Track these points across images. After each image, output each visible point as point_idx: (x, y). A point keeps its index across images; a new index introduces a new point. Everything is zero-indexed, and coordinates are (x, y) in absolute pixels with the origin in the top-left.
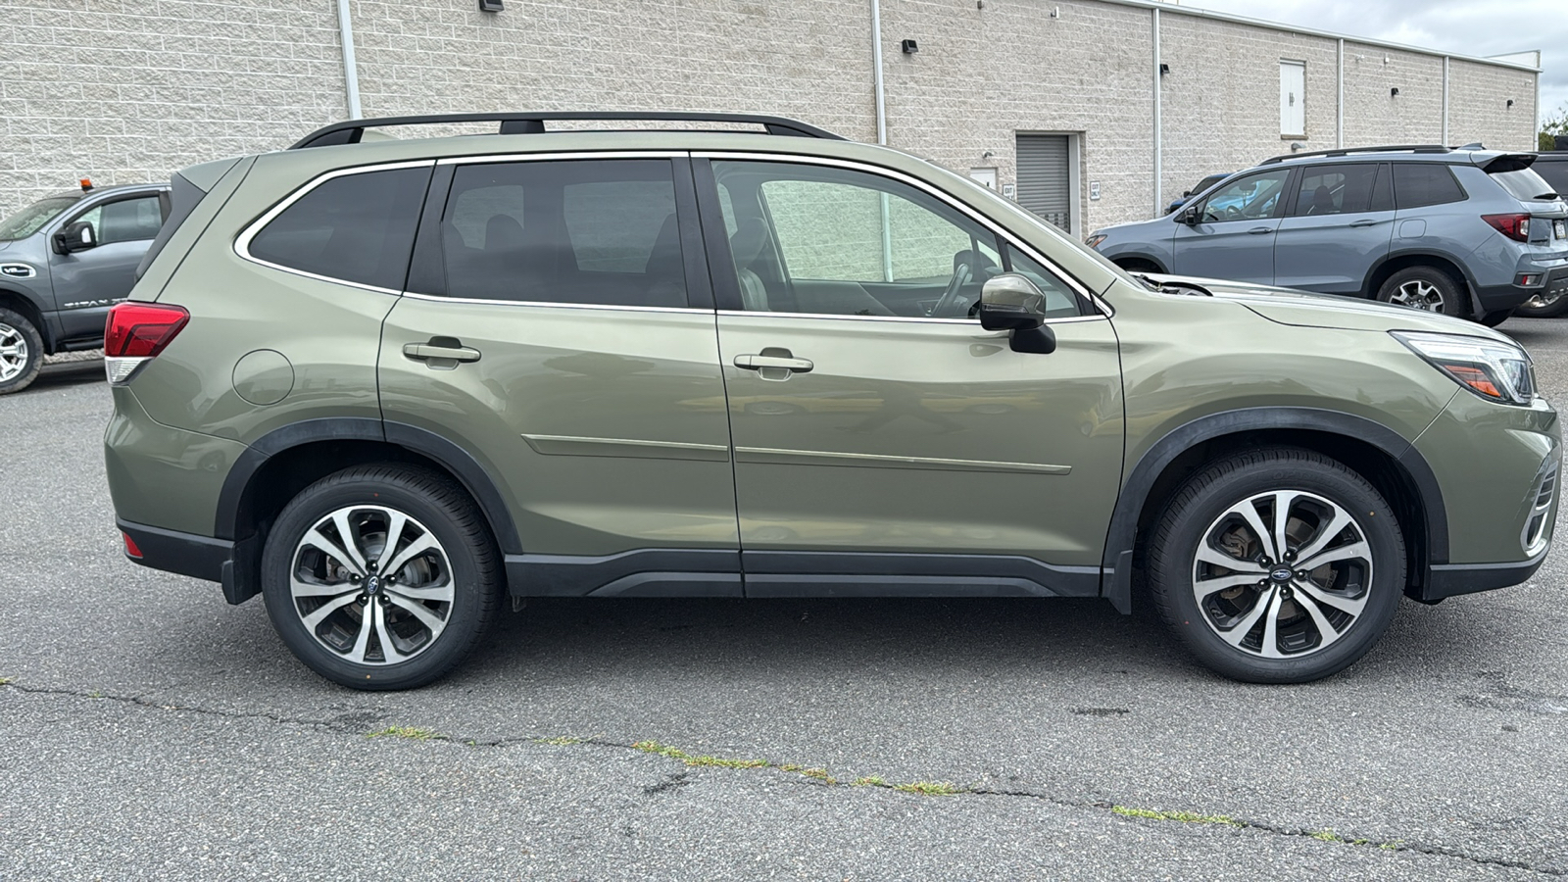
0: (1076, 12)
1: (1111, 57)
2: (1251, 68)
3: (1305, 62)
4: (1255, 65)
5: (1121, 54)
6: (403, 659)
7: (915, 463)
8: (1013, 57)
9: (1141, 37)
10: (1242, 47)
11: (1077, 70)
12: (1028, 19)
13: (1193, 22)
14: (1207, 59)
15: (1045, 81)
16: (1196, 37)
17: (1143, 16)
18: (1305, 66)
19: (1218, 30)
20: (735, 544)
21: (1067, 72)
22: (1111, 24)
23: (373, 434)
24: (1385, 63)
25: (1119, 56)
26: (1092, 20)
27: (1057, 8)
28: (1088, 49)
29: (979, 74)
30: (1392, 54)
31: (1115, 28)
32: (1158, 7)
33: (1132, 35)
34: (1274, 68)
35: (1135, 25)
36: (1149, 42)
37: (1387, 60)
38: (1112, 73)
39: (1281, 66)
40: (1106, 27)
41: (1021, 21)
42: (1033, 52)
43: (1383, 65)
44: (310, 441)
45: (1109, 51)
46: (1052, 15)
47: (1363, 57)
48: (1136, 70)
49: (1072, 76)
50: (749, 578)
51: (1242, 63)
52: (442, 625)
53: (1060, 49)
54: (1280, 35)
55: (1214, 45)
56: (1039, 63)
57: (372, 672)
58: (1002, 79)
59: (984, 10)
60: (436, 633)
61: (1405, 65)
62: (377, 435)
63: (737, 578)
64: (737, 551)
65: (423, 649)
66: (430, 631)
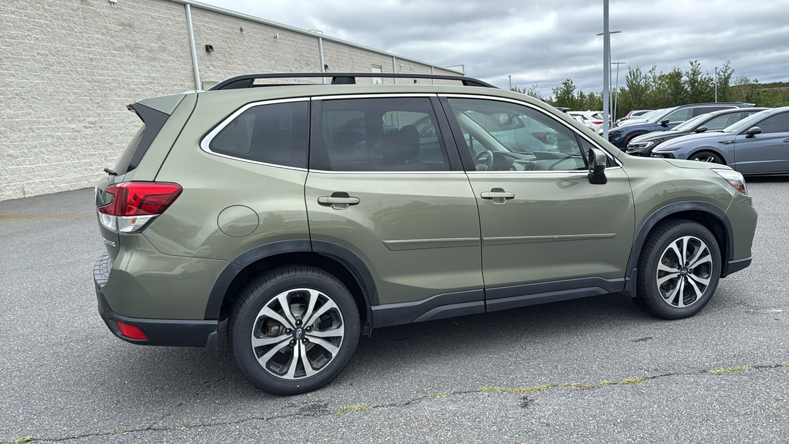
0: (285, 36)
1: (303, 60)
2: (361, 68)
3: (381, 66)
4: (362, 67)
5: (307, 58)
6: (316, 372)
7: (558, 238)
8: (259, 57)
9: (315, 51)
10: (356, 58)
11: (288, 65)
12: (264, 38)
13: (335, 45)
14: (343, 63)
15: (275, 70)
16: (337, 52)
17: (315, 40)
18: (381, 69)
19: (346, 50)
20: (482, 286)
21: (285, 66)
22: (301, 44)
23: (306, 248)
24: (411, 68)
25: (306, 60)
26: (293, 41)
27: (277, 34)
28: (292, 55)
29: (245, 65)
30: (413, 64)
31: (303, 46)
32: (321, 37)
33: (311, 49)
34: (369, 68)
35: (312, 45)
36: (318, 53)
37: (412, 67)
38: (304, 68)
39: (373, 68)
40: (299, 45)
41: (261, 39)
42: (268, 55)
43: (410, 69)
44: (270, 255)
45: (302, 57)
46: (275, 37)
47: (403, 65)
48: (314, 67)
49: (287, 68)
50: (488, 302)
51: (357, 66)
52: (337, 350)
53: (280, 55)
54: (371, 53)
55: (345, 57)
56: (271, 61)
57: (299, 383)
58: (255, 68)
59: (243, 32)
60: (334, 355)
61: (418, 70)
62: (307, 248)
63: (482, 303)
64: (483, 290)
65: (328, 364)
66: (331, 354)
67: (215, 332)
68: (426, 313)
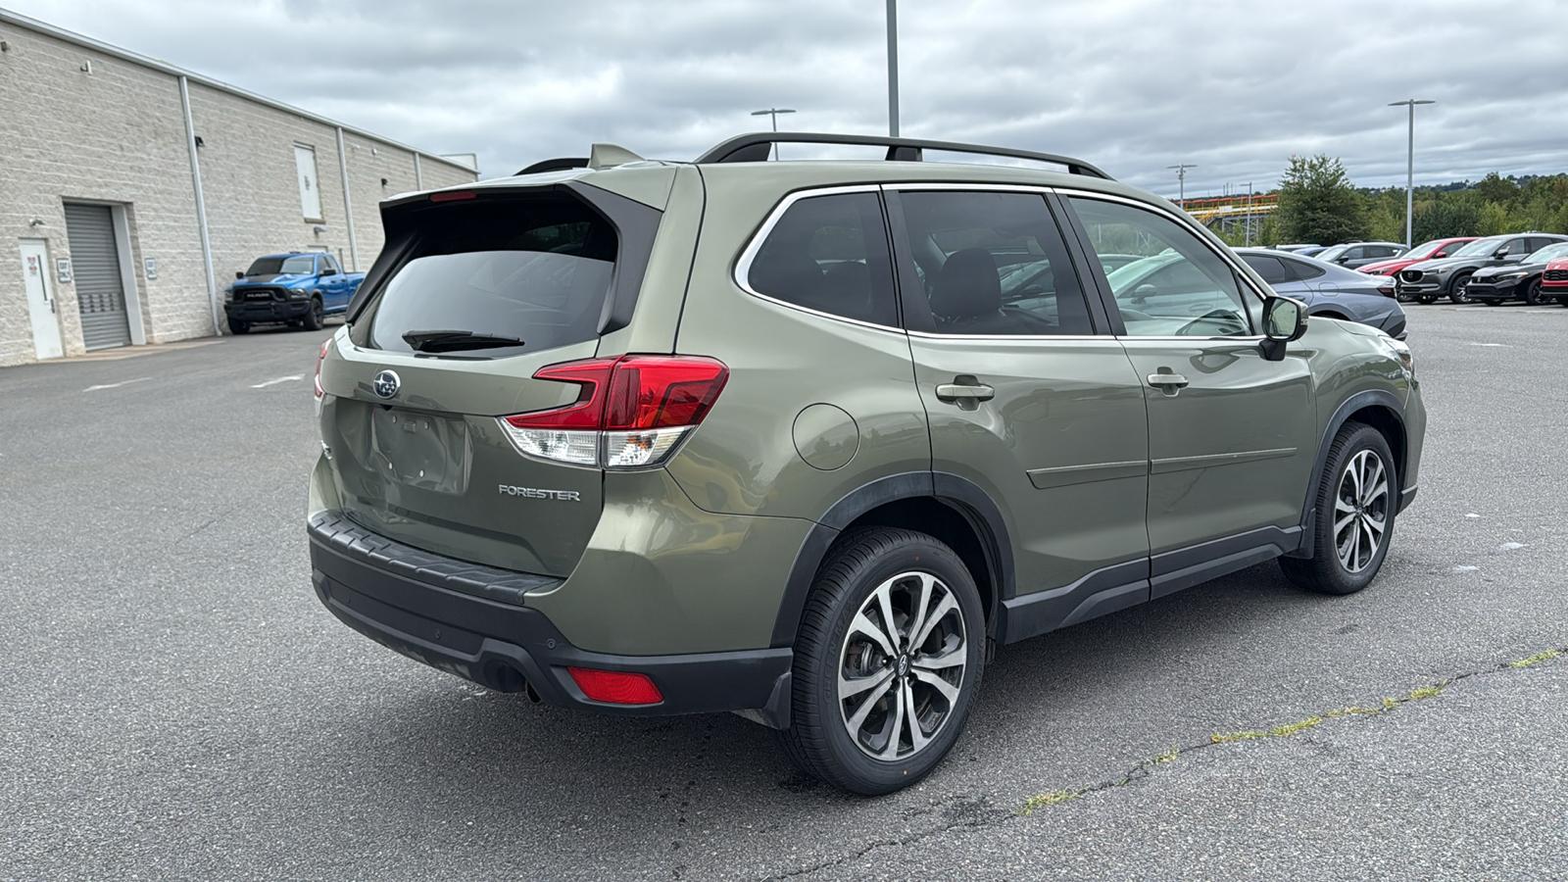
0: (105, 69)
1: (147, 124)
2: (272, 148)
3: (313, 147)
4: (274, 146)
5: (156, 121)
6: (928, 741)
8: (47, 111)
9: (172, 105)
10: (261, 127)
11: (115, 134)
12: (58, 70)
13: (216, 95)
14: (233, 135)
15: (84, 142)
16: (221, 111)
17: (171, 82)
18: (313, 151)
19: (239, 106)
20: (1146, 551)
21: (106, 135)
22: (142, 87)
23: (924, 489)
24: (374, 154)
25: (154, 124)
26: (123, 80)
27: (89, 63)
28: (122, 112)
29: (14, 128)
30: (378, 146)
31: (146, 93)
32: (185, 75)
33: (163, 102)
34: (289, 149)
35: (165, 91)
36: (180, 111)
37: (375, 151)
38: (150, 141)
39: (297, 151)
40: (137, 90)
41: (50, 71)
42: (68, 109)
43: (371, 155)
44: (876, 506)
45: (144, 116)
46: (82, 70)
47: (358, 147)
48: (172, 141)
49: (111, 140)
50: (1153, 581)
51: (263, 142)
52: (957, 692)
53: (96, 109)
54: (291, 118)
55: (237, 121)
56: (76, 122)
57: (906, 766)
58: (40, 137)
59: (9, 54)
60: (952, 703)
61: (388, 157)
62: (928, 489)
63: (1144, 584)
64: (1147, 559)
65: (944, 723)
66: (949, 702)
67: (789, 673)
68: (1077, 609)
